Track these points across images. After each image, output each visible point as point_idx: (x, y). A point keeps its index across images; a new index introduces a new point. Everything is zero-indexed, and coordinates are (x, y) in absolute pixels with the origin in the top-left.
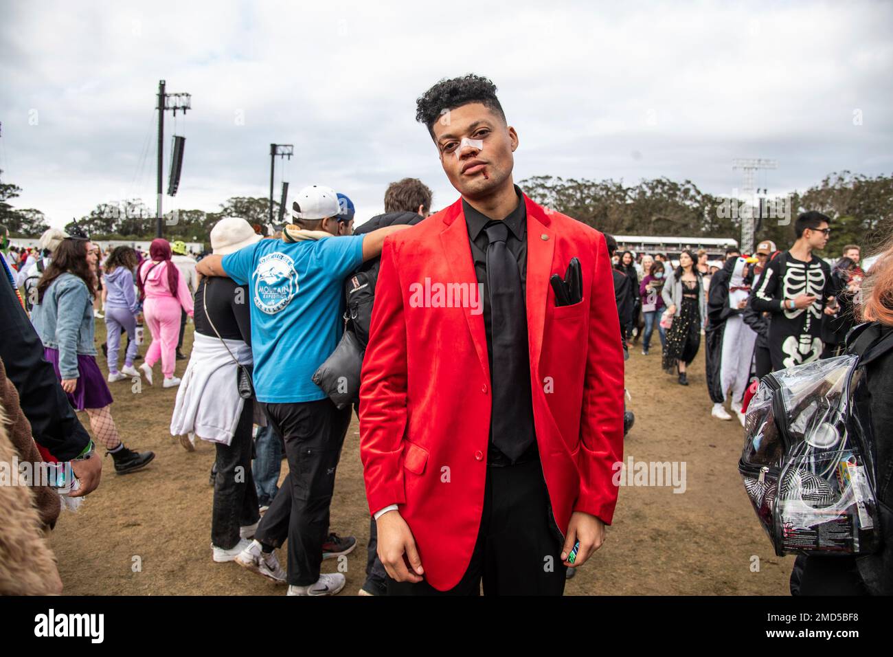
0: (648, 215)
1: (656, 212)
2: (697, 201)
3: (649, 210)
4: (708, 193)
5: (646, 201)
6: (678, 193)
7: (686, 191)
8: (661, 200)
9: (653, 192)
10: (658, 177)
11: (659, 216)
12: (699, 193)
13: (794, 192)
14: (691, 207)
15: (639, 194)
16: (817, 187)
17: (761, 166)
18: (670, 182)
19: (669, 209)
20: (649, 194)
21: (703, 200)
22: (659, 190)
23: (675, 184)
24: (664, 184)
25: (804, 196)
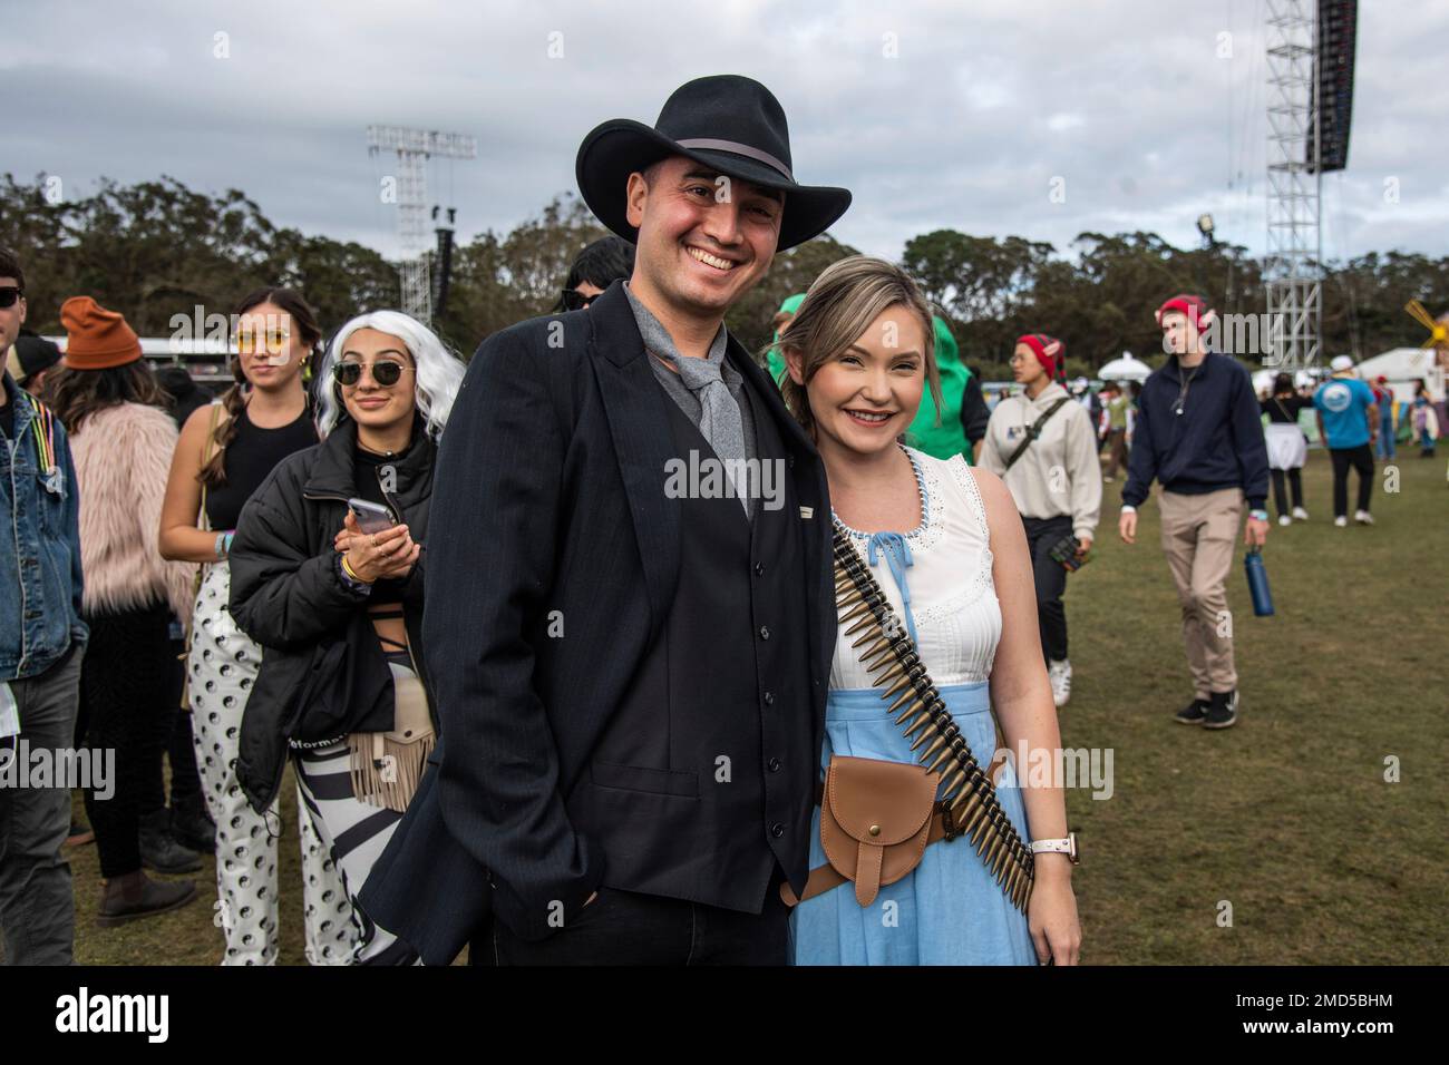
0: (129, 280)
1: (154, 272)
2: (262, 247)
3: (133, 267)
4: (291, 227)
5: (121, 241)
6: (213, 225)
7: (234, 221)
8: (165, 241)
9: (140, 218)
10: (154, 180)
11: (160, 283)
12: (266, 226)
13: (485, 231)
14: (248, 261)
15: (97, 220)
16: (535, 223)
17: (439, 149)
18: (187, 194)
19: (187, 265)
20: (128, 222)
21: (279, 246)
22: (156, 214)
23: (201, 201)
24: (170, 199)
25: (509, 242)
